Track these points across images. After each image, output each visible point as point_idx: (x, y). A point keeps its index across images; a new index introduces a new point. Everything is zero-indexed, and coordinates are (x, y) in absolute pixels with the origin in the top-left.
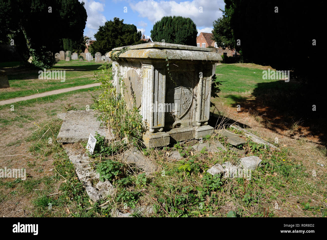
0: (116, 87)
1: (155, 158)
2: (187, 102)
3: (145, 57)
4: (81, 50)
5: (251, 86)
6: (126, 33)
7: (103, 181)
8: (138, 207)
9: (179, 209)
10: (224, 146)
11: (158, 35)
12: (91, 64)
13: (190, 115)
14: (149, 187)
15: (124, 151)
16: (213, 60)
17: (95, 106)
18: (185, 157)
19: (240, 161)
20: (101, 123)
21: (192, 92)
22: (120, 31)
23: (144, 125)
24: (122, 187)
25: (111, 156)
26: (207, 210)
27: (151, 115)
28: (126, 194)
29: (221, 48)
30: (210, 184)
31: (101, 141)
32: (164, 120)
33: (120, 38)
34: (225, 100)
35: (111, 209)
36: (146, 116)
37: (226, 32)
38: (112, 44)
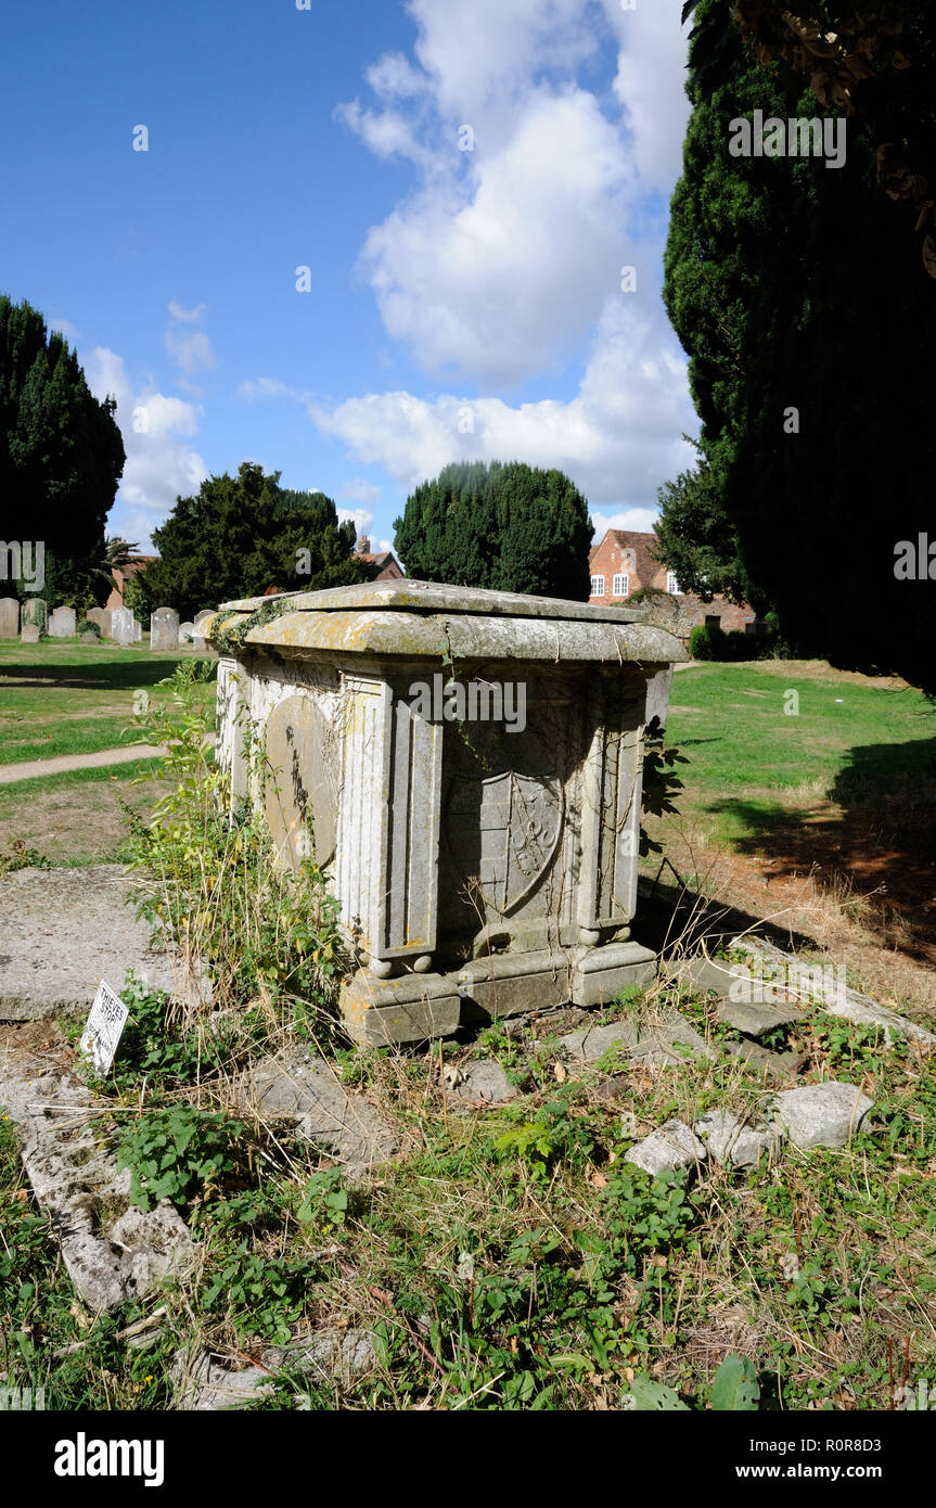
0: (232, 767)
1: (391, 1095)
2: (535, 839)
3: (353, 649)
4: (92, 597)
5: (827, 761)
6: (287, 527)
7: (146, 1204)
8: (302, 1339)
9: (495, 1346)
10: (703, 1035)
11: (424, 541)
12: (130, 659)
13: (550, 898)
14: (359, 1238)
15: (250, 1063)
16: (649, 658)
17: (133, 850)
18: (526, 1087)
19: (772, 1107)
20: (156, 927)
21: (560, 795)
22: (264, 521)
23: (348, 944)
24: (235, 1236)
25: (193, 1084)
26: (626, 1349)
27: (377, 899)
28: (248, 1274)
29: (694, 596)
30: (639, 1219)
31: (150, 1014)
32: (435, 920)
33: (264, 550)
34: (712, 822)
35: (172, 1352)
36: (354, 903)
37: (714, 528)
38: (227, 574)
